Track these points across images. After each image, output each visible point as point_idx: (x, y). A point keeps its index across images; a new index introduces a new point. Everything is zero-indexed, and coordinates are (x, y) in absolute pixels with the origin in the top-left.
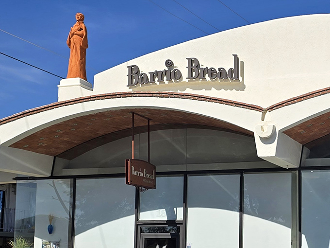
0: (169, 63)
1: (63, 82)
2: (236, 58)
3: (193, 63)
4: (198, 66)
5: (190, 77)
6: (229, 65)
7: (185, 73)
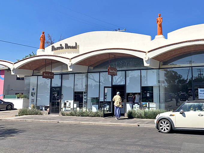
0: (61, 45)
1: (38, 50)
2: (76, 43)
3: (66, 45)
4: (67, 45)
5: (66, 48)
6: (74, 45)
7: (64, 48)
